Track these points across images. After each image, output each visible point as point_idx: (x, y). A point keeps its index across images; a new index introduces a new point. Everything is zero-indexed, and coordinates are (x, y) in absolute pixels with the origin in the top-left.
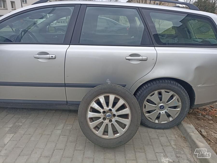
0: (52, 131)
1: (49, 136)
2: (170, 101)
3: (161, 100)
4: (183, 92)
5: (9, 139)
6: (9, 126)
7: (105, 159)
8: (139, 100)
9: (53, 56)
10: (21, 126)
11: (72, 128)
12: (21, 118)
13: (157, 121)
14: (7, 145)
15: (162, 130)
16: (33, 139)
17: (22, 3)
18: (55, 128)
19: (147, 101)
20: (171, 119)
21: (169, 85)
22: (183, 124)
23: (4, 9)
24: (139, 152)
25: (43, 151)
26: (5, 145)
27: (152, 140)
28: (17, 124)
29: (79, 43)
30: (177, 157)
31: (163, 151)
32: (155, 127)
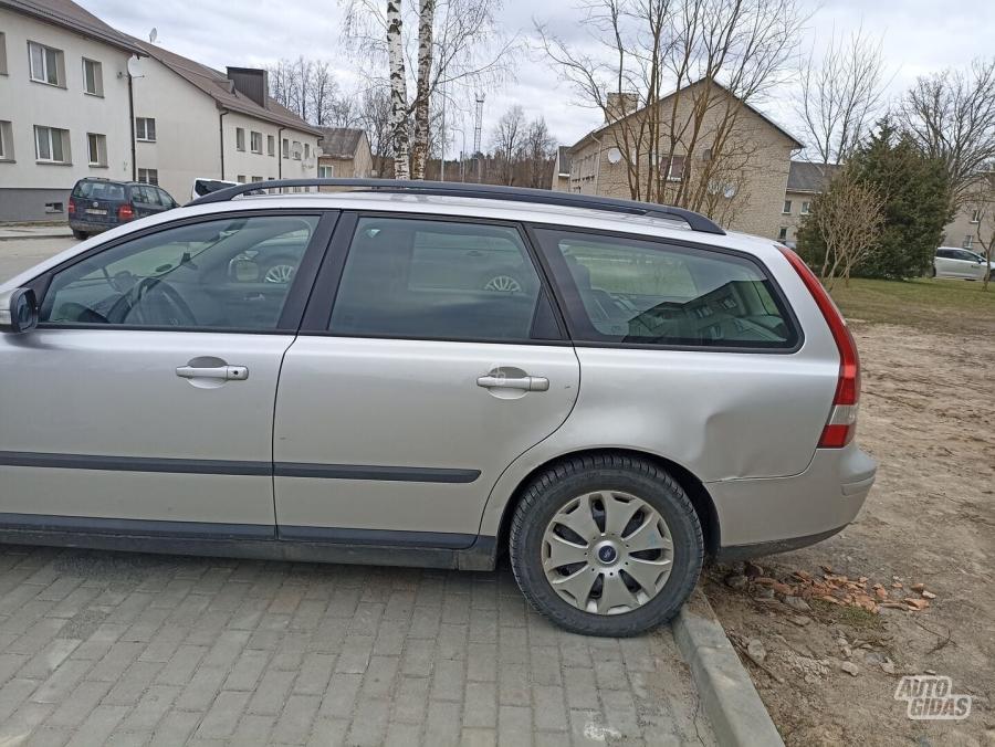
0: (219, 635)
1: (204, 649)
2: (635, 529)
3: (602, 527)
4: (672, 500)
5: (64, 655)
6: (65, 615)
7: (389, 722)
8: (528, 526)
9: (241, 370)
10: (109, 615)
11: (287, 627)
12: (108, 591)
13: (593, 607)
14: (56, 674)
15: (612, 642)
16: (146, 656)
17: (136, 139)
18: (226, 625)
19: (555, 531)
20: (642, 599)
21: (625, 473)
22: (687, 618)
23: (55, 164)
24: (513, 705)
25: (180, 694)
26: (50, 672)
27: (567, 672)
28: (92, 608)
29: (327, 329)
30: (640, 723)
31: (595, 704)
32: (588, 627)
